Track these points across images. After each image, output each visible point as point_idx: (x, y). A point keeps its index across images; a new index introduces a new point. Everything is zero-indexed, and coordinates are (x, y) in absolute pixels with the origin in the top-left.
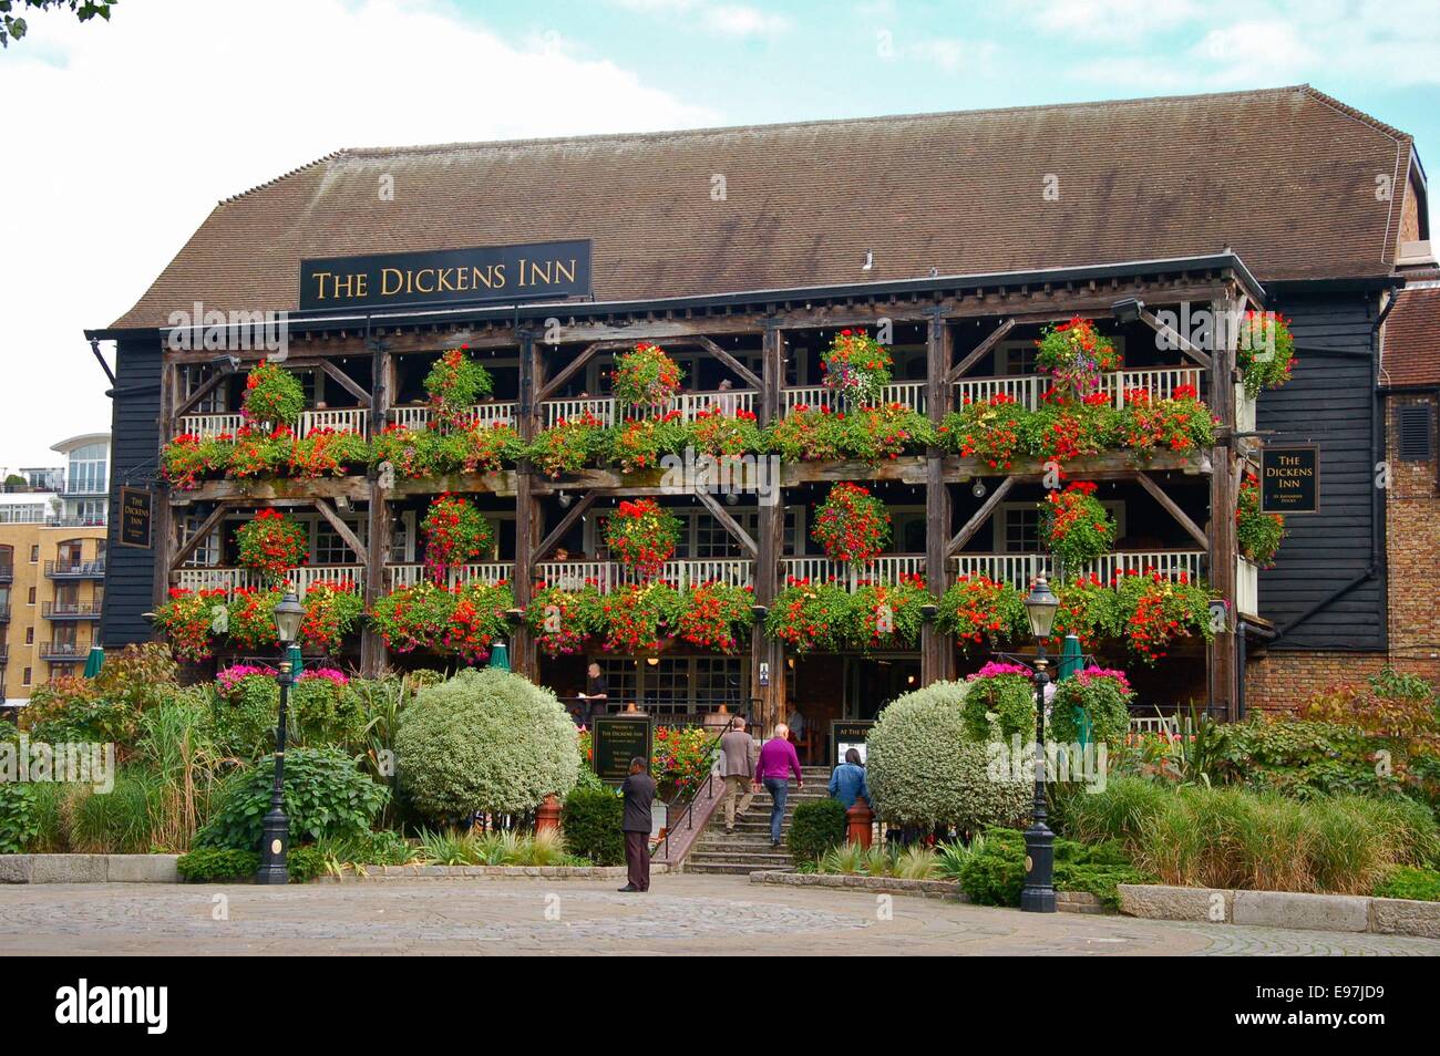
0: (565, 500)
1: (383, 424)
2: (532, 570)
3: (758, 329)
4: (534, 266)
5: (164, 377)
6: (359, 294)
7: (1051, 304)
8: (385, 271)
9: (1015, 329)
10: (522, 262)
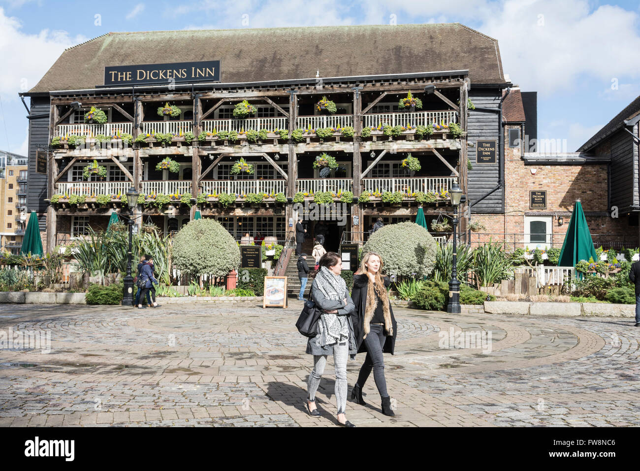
0: (212, 157)
1: (139, 129)
2: (199, 184)
3: (288, 94)
4: (198, 70)
5: (51, 110)
6: (128, 79)
7: (400, 87)
8: (138, 71)
9: (387, 96)
10: (193, 68)
